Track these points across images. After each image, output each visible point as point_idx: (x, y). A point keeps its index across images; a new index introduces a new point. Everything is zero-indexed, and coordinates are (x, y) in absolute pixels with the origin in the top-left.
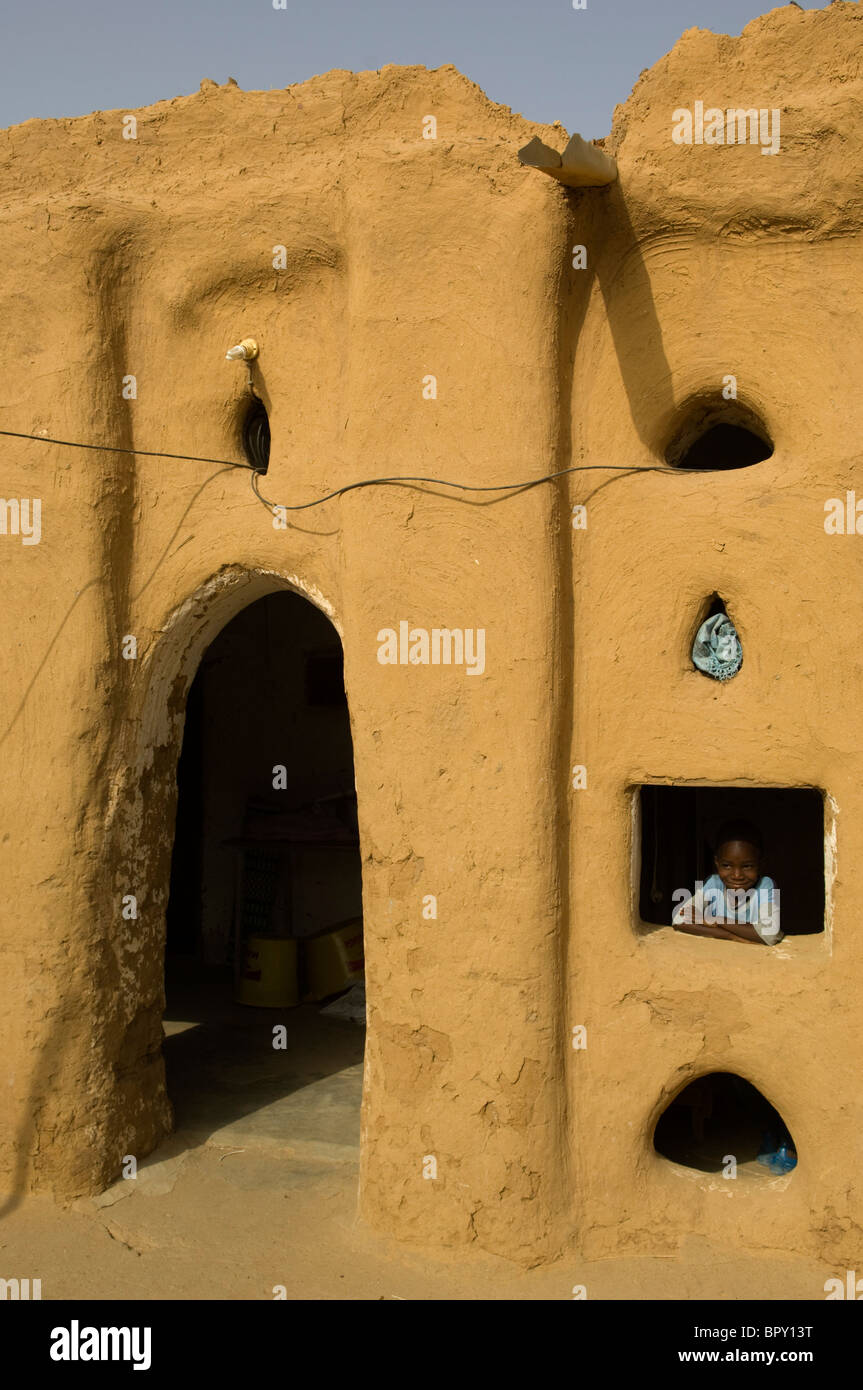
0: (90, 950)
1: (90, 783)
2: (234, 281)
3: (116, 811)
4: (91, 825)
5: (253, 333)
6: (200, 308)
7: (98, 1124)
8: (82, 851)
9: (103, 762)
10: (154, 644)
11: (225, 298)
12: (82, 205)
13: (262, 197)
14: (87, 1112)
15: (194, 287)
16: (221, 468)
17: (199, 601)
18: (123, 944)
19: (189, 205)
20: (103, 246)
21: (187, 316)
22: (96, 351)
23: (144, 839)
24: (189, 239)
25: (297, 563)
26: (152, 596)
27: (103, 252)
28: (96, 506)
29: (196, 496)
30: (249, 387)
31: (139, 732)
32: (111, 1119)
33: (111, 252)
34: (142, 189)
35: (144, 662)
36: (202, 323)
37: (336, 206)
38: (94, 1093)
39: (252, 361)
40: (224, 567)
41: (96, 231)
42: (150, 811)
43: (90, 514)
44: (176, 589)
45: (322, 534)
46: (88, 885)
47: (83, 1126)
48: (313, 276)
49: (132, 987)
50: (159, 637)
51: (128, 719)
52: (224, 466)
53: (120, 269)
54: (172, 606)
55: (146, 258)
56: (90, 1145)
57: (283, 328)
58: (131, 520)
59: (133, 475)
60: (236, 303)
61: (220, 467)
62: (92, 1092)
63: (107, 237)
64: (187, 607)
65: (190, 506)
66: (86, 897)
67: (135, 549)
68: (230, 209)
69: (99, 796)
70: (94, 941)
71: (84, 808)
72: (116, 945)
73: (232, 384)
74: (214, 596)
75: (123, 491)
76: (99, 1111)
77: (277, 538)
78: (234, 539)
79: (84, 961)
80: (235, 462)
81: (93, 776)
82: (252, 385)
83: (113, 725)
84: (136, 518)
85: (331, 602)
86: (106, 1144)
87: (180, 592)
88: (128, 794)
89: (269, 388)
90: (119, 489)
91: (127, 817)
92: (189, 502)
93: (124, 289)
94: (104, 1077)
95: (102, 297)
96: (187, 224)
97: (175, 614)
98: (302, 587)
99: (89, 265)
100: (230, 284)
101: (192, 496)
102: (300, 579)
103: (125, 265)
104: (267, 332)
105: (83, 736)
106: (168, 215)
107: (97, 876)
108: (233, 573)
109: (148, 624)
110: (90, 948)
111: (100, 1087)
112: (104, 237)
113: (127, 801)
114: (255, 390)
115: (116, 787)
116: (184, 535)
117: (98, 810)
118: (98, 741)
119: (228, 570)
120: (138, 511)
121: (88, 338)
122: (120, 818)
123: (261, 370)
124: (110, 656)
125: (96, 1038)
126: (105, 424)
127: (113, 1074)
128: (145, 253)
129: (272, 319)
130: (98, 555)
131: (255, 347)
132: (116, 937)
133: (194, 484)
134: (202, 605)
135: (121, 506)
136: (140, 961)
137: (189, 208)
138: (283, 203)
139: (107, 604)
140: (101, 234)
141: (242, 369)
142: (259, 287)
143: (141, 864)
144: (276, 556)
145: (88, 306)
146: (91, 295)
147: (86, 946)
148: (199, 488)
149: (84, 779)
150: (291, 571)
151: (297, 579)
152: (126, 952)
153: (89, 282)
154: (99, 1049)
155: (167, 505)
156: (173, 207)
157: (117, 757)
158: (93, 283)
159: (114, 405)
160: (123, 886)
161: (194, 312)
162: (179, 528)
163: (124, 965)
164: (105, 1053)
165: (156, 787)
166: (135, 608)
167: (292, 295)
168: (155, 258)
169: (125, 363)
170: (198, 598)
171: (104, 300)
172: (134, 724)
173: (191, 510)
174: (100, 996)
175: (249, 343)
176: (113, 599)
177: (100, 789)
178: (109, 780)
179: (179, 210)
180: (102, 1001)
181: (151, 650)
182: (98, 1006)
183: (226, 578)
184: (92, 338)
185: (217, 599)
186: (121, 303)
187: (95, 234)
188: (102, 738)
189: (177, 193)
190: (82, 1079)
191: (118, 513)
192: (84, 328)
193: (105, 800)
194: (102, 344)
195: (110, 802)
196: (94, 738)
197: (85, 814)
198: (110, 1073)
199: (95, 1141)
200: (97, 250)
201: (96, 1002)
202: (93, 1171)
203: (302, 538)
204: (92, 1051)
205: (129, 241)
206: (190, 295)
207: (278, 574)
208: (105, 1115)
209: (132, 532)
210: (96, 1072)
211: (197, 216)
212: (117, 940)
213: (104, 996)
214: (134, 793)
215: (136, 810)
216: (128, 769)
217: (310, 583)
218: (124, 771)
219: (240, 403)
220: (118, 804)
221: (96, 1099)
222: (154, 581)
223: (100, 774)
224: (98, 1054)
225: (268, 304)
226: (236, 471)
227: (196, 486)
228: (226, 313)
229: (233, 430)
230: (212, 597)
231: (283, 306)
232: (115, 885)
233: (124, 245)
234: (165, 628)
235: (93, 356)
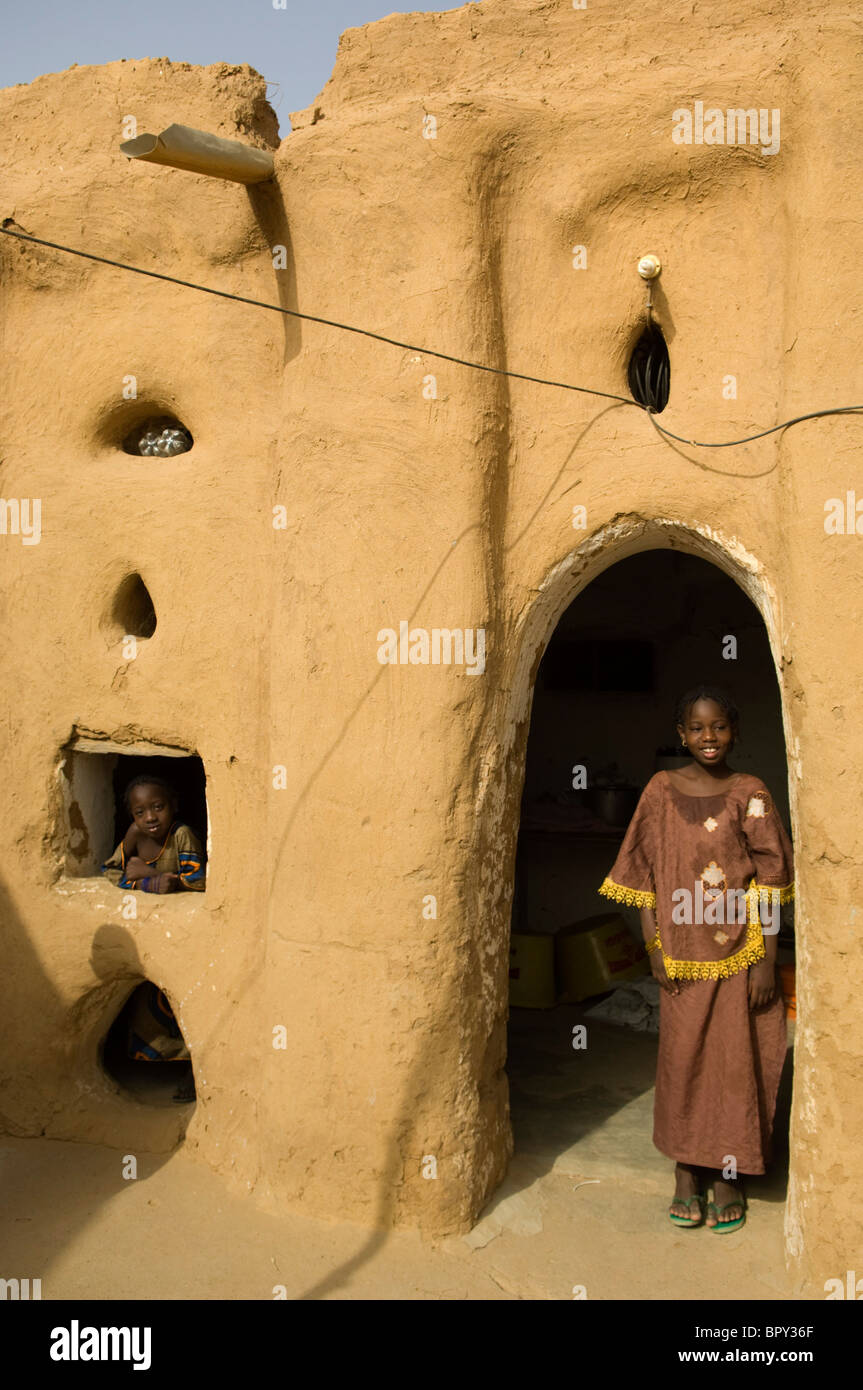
0: (458, 953)
1: (464, 760)
2: (636, 188)
3: (486, 795)
4: (462, 809)
5: (654, 248)
6: (594, 219)
7: (466, 1152)
8: (453, 839)
9: (476, 739)
10: (530, 604)
11: (622, 209)
12: (465, 102)
13: (679, 88)
14: (456, 1138)
15: (588, 195)
16: (608, 405)
17: (581, 556)
18: (485, 944)
19: (587, 100)
20: (485, 149)
21: (576, 229)
22: (475, 267)
23: (504, 827)
24: (586, 140)
25: (712, 511)
26: (529, 549)
27: (485, 156)
28: (477, 443)
29: (583, 434)
30: (647, 311)
31: (509, 706)
32: (477, 1145)
33: (492, 156)
34: (527, 86)
35: (518, 624)
36: (594, 238)
37: (775, 94)
38: (461, 1117)
39: (653, 281)
40: (619, 515)
41: (478, 132)
42: (510, 795)
43: (471, 452)
44: (558, 542)
45: (745, 477)
46: (458, 878)
47: (452, 1154)
48: (737, 180)
49: (490, 994)
50: (535, 597)
51: (501, 690)
52: (613, 402)
53: (499, 177)
54: (553, 561)
55: (529, 164)
56: (458, 1176)
57: (692, 242)
58: (506, 462)
59: (508, 411)
60: (635, 214)
61: (609, 402)
62: (460, 1114)
63: (490, 140)
64: (568, 563)
65: (574, 448)
66: (457, 891)
67: (510, 496)
68: (638, 103)
69: (471, 775)
70: (462, 943)
71: (456, 789)
72: (479, 947)
73: (626, 309)
74: (601, 549)
75: (501, 429)
76: (466, 1137)
77: (687, 482)
78: (632, 484)
79: (453, 964)
80: (625, 397)
81: (466, 754)
82: (651, 308)
83: (487, 696)
84: (511, 461)
85: (758, 556)
86: (473, 1174)
87: (563, 545)
88: (496, 773)
89: (673, 310)
90: (497, 425)
91: (494, 801)
92: (574, 442)
93: (502, 200)
94: (470, 1098)
95: (481, 207)
96: (584, 122)
97: (554, 571)
98: (716, 539)
99: (471, 169)
100: (631, 192)
101: (578, 435)
102: (713, 530)
103: (505, 173)
104: (672, 247)
105: (458, 706)
106: (561, 112)
107: (466, 868)
108: (627, 524)
109: (524, 582)
110: (457, 949)
111: (467, 1108)
112: (486, 139)
113: (496, 783)
114: (655, 314)
115: (487, 767)
116: (568, 480)
117: (469, 793)
118: (472, 713)
119: (622, 519)
120: (513, 453)
121: (467, 253)
122: (488, 804)
123: (664, 289)
124: (490, 617)
125: (463, 1053)
126: (484, 352)
127: (477, 1094)
128: (528, 158)
129: (679, 233)
130: (479, 498)
131: (658, 263)
132: (480, 937)
133: (581, 421)
134: (583, 562)
135: (499, 445)
136: (496, 965)
137: (587, 104)
138: (707, 93)
139: (486, 556)
140: (484, 135)
141: (641, 291)
142: (666, 195)
143: (499, 854)
144: (685, 503)
145: (468, 216)
146: (471, 204)
147: (455, 949)
148: (585, 427)
149: (457, 756)
150: (703, 522)
151: (709, 531)
152: (487, 954)
153: (470, 190)
154: (466, 1066)
155: (547, 446)
156: (566, 103)
157: (489, 732)
158: (474, 191)
159: (492, 331)
160: (487, 879)
161: (587, 224)
162: (561, 471)
163: (485, 970)
164: (472, 1070)
165: (514, 768)
166: (510, 560)
167: (706, 203)
168: (541, 162)
169: (501, 284)
170: (581, 552)
171: (484, 210)
172: (505, 694)
173: (576, 451)
174: (466, 1006)
175: (648, 262)
176: (491, 551)
177: (472, 768)
178: (481, 759)
179: (574, 107)
180: (468, 1010)
181: (526, 612)
182: (465, 1016)
183: (617, 531)
184: (472, 253)
185: (601, 555)
186: (498, 216)
187: (477, 134)
188: (476, 710)
189: (572, 88)
190: (451, 1100)
191: (497, 454)
192: (463, 241)
193: (476, 781)
194: (481, 260)
195: (481, 784)
196: (468, 710)
197: (456, 797)
198: (475, 1093)
199: (463, 1172)
200: (478, 153)
201: (464, 1011)
202: (462, 1206)
203: (720, 482)
204: (460, 1069)
205: (512, 144)
206: (584, 204)
207: (684, 524)
208: (471, 1142)
209: (507, 475)
210: (463, 1092)
211: (597, 113)
212: (481, 942)
213: (470, 1004)
214: (501, 773)
215: (500, 793)
216: (499, 746)
217: (729, 535)
218: (495, 748)
219: (634, 329)
220: (488, 786)
221: (463, 1123)
222: (532, 532)
223: (473, 751)
224: (465, 1072)
225: (675, 214)
226: (627, 406)
227: (584, 424)
228: (622, 226)
229: (623, 361)
230: (594, 553)
231: (693, 217)
232: (480, 879)
233: (506, 149)
234: (541, 587)
235: (473, 272)
